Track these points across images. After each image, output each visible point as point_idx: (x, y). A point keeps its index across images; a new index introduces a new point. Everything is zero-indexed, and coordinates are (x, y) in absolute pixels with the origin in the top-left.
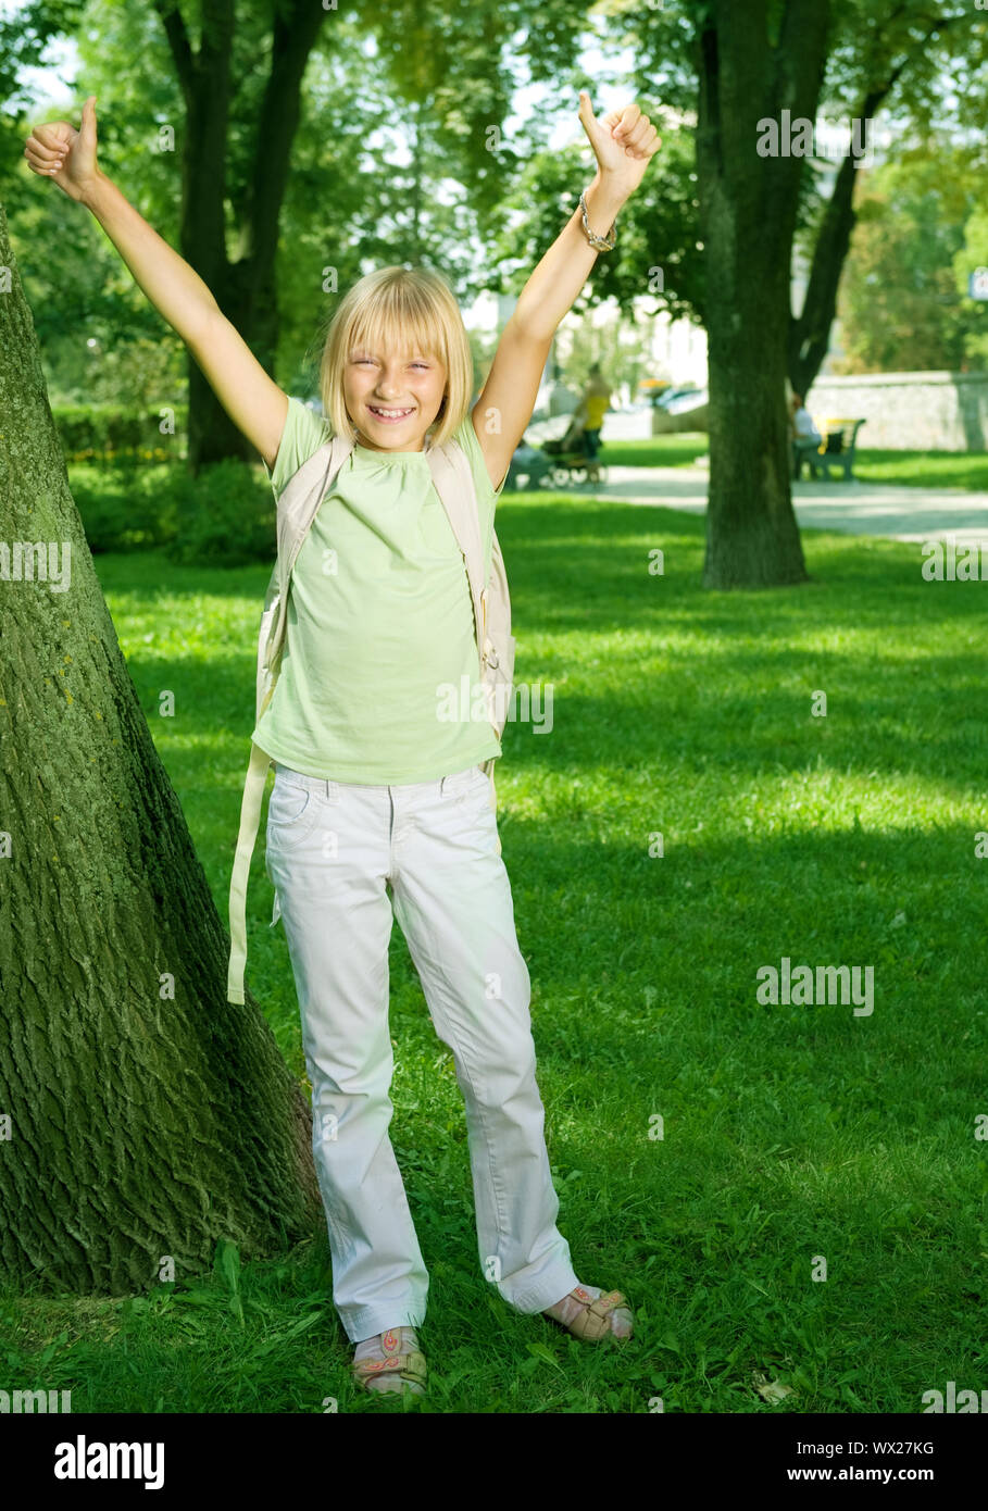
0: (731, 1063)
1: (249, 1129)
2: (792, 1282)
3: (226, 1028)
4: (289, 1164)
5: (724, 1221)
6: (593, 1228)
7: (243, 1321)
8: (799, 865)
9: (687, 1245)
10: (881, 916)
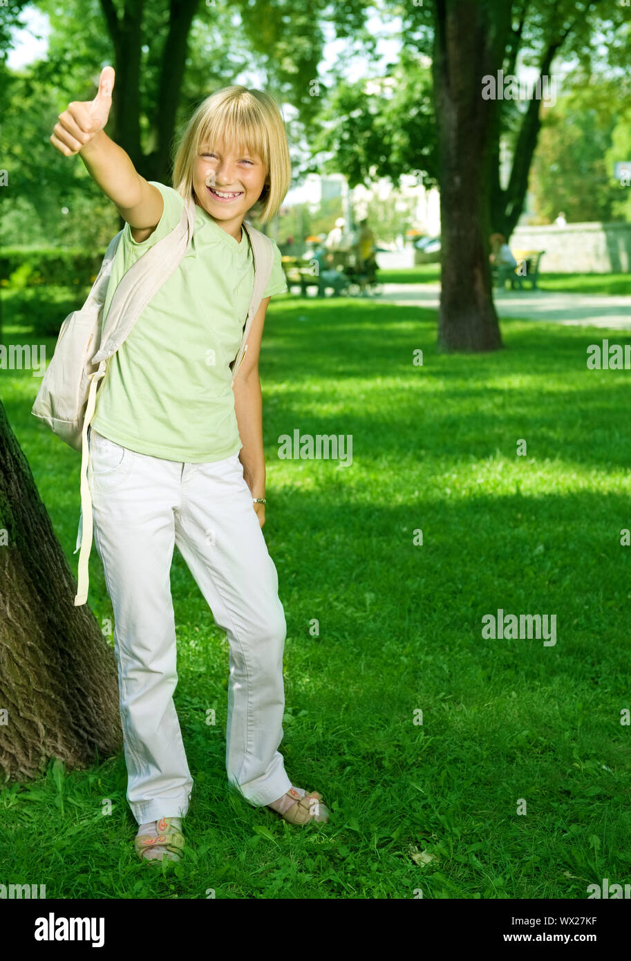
0: (419, 640)
1: (73, 682)
2: (442, 783)
3: (58, 614)
4: (103, 706)
5: (401, 743)
6: (310, 749)
7: (63, 812)
8: (478, 516)
9: (373, 759)
10: (527, 547)
